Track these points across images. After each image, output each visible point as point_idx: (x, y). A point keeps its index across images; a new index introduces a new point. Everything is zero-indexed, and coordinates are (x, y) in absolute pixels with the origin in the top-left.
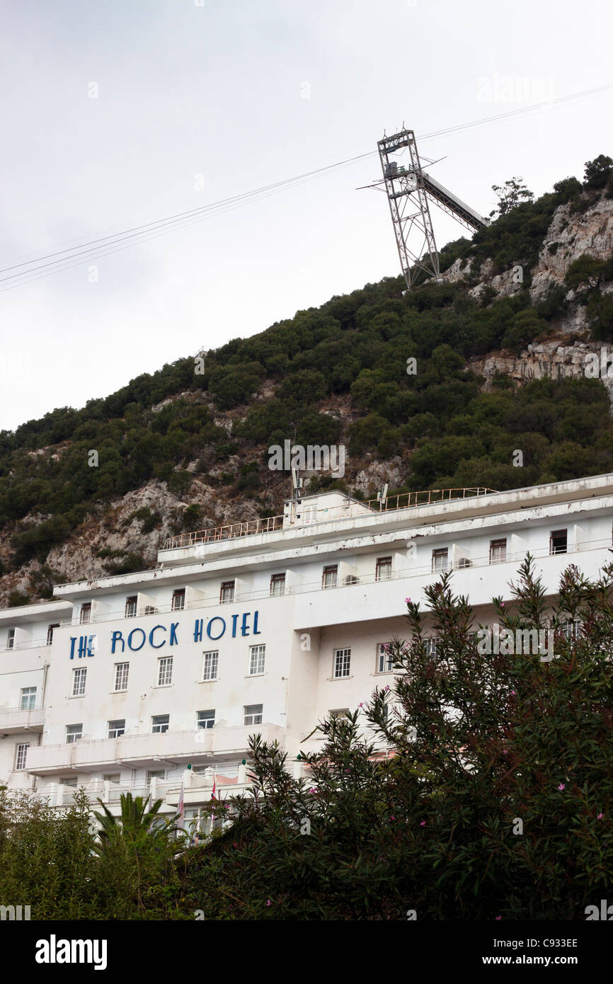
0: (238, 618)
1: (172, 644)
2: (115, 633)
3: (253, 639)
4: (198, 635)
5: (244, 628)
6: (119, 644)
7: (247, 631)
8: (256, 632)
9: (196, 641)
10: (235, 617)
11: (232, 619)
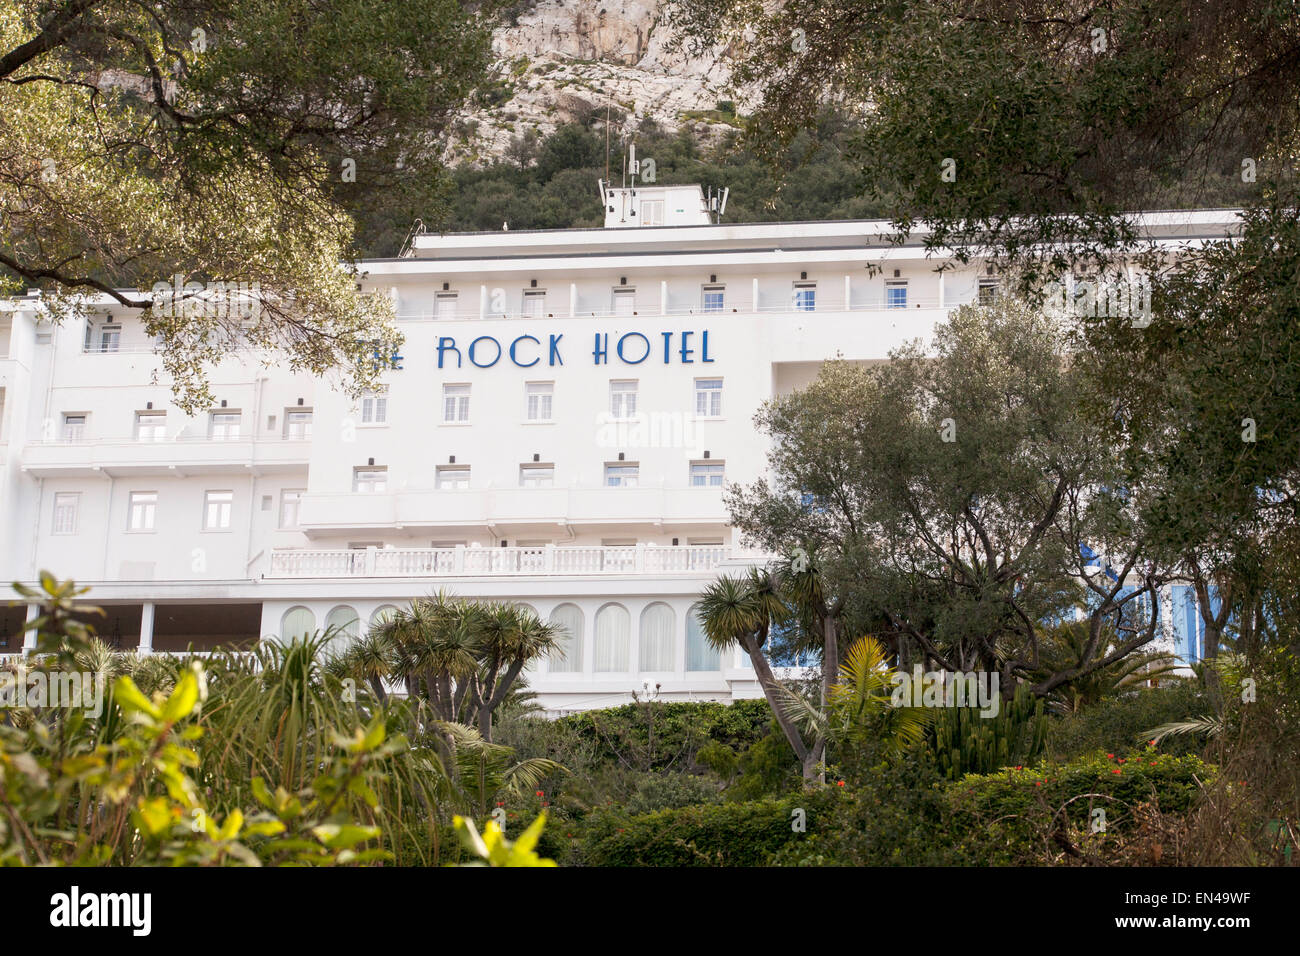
0: (671, 338)
1: (552, 363)
2: (443, 340)
3: (699, 369)
4: (599, 354)
5: (684, 352)
6: (450, 357)
7: (689, 357)
8: (705, 359)
9: (597, 362)
10: (667, 336)
11: (663, 338)
